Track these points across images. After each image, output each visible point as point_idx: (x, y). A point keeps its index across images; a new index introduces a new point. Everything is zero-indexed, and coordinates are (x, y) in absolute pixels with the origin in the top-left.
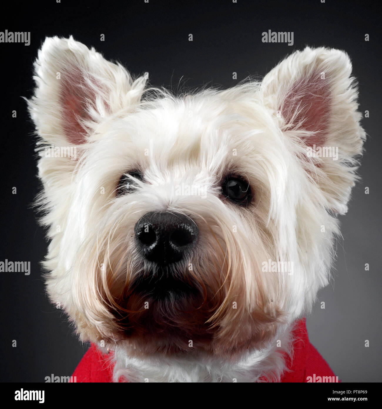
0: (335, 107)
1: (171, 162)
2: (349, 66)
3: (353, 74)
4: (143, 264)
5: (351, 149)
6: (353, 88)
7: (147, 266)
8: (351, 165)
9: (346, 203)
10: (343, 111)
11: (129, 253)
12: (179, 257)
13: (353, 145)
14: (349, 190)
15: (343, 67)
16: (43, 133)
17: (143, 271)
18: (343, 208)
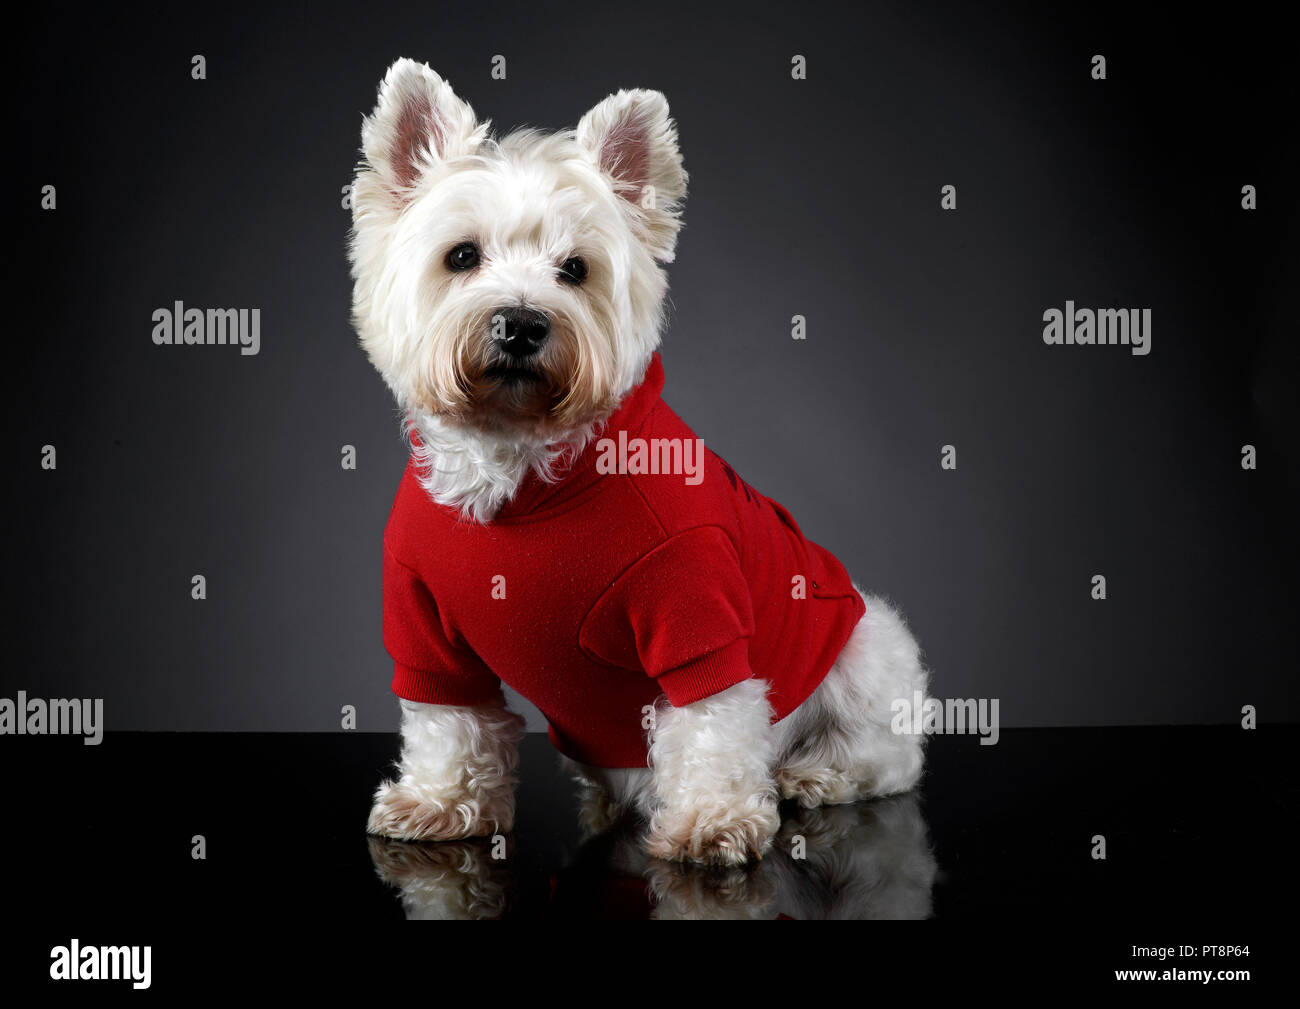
0: (654, 150)
1: (511, 241)
2: (666, 107)
3: (670, 116)
4: (499, 354)
5: (674, 193)
6: (672, 129)
7: (502, 356)
8: (675, 210)
9: (672, 249)
10: (663, 155)
11: (485, 342)
12: (534, 350)
13: (675, 189)
14: (674, 235)
15: (660, 109)
16: (371, 154)
17: (497, 360)
18: (669, 256)
